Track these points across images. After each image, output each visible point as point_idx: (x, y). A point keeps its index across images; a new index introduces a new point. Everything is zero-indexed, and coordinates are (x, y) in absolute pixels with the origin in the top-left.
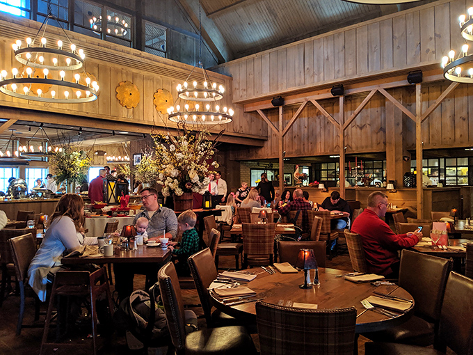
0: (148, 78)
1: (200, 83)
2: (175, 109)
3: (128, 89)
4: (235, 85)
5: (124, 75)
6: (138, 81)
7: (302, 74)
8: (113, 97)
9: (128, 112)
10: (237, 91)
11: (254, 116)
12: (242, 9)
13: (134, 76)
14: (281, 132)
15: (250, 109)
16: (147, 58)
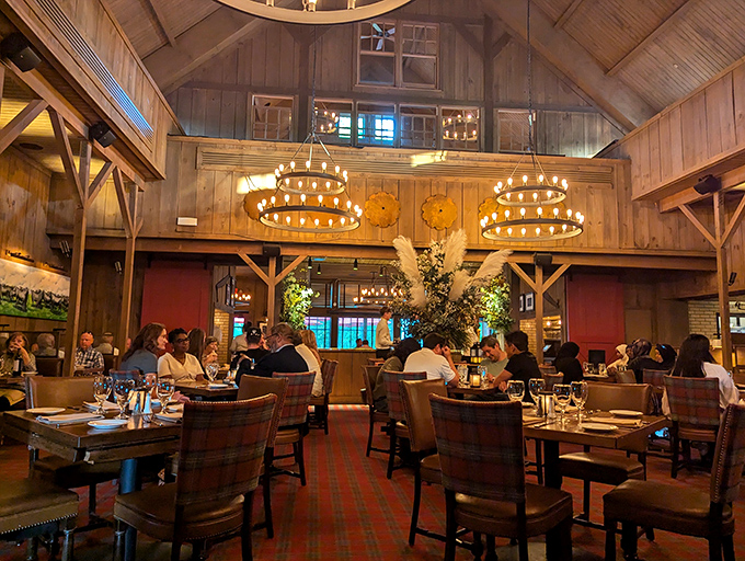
0: (470, 186)
1: (533, 177)
2: (490, 219)
3: (437, 206)
4: (635, 171)
5: (434, 188)
6: (455, 193)
7: (732, 127)
8: (418, 218)
9: (438, 234)
10: (639, 179)
11: (673, 218)
12: (656, 46)
13: (449, 186)
14: (718, 238)
15: (667, 206)
16: (468, 159)
